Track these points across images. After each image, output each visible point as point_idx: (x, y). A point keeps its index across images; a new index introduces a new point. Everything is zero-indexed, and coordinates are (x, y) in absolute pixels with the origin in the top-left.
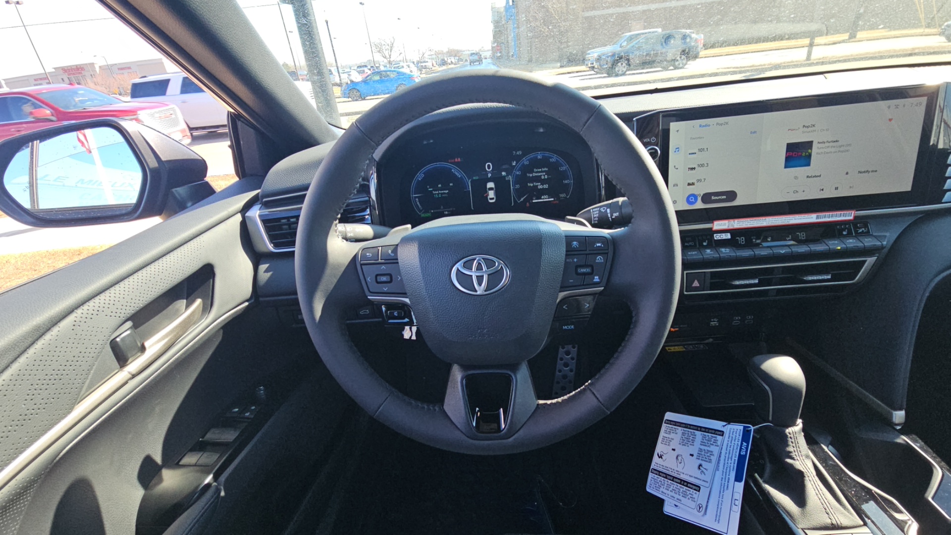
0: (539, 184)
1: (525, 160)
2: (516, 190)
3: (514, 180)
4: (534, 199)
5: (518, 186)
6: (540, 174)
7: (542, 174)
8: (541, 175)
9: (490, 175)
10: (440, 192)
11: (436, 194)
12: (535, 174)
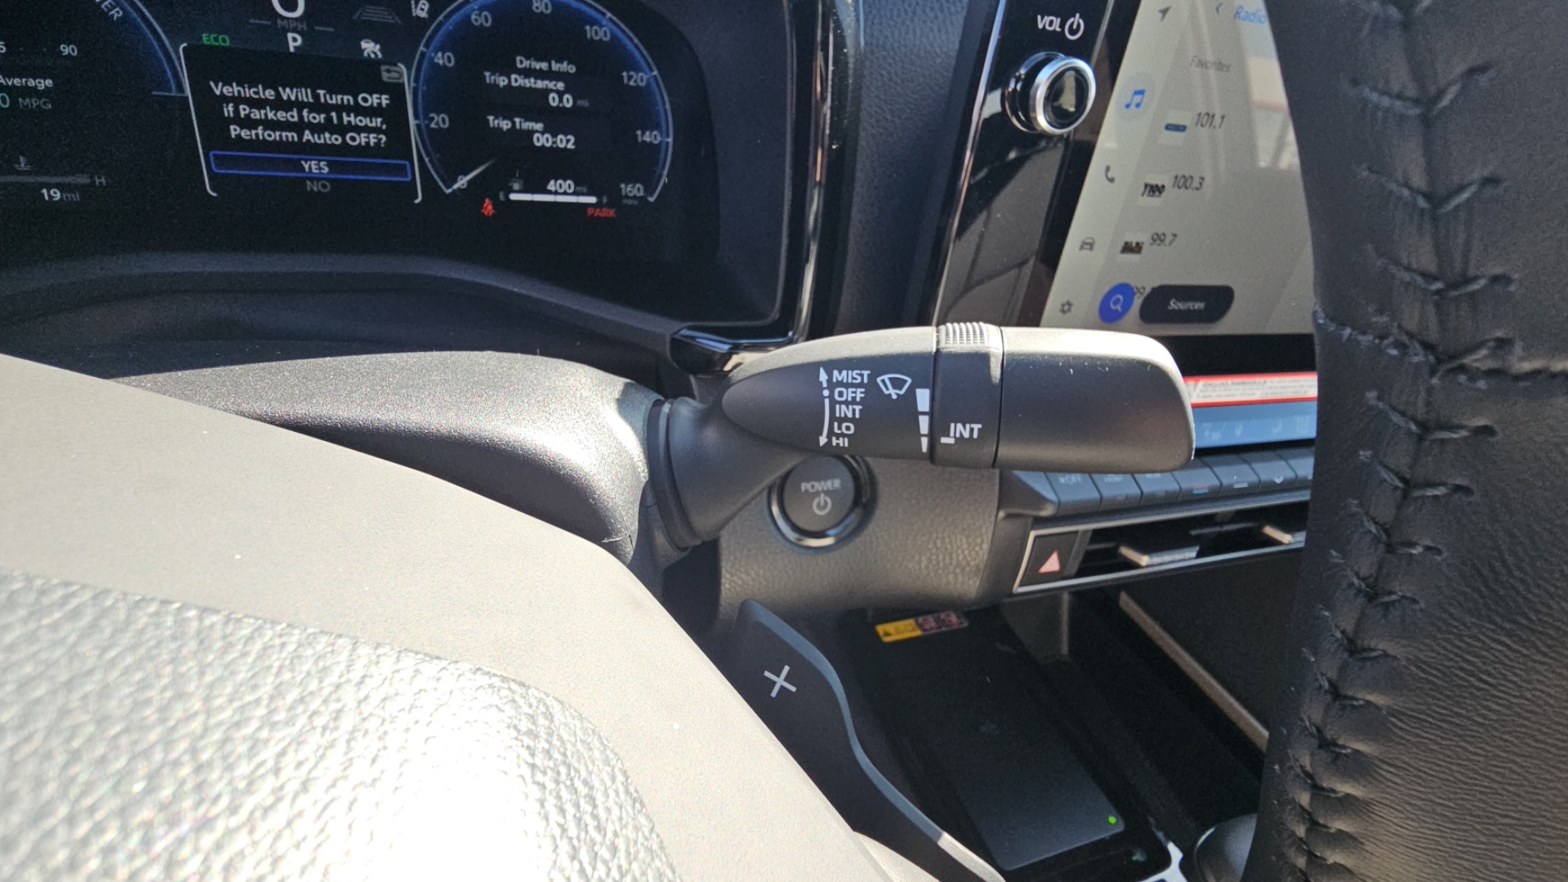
0: (539, 126)
2: (432, 138)
3: (422, 88)
4: (516, 186)
5: (441, 121)
6: (540, 84)
7: (551, 85)
8: (547, 91)
9: (294, 41)
10: (2, 80)
12: (518, 81)
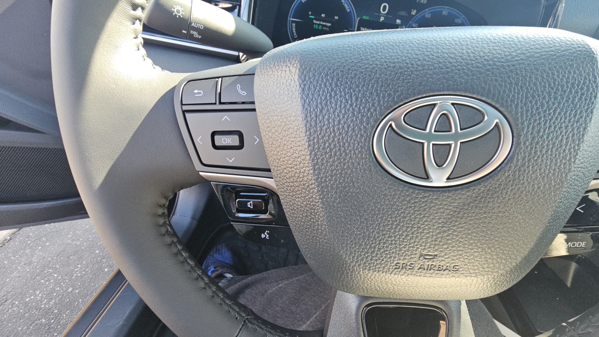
1: (428, 12)
9: (382, 19)
10: (321, 23)
11: (316, 24)
